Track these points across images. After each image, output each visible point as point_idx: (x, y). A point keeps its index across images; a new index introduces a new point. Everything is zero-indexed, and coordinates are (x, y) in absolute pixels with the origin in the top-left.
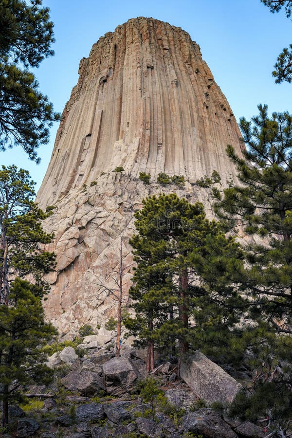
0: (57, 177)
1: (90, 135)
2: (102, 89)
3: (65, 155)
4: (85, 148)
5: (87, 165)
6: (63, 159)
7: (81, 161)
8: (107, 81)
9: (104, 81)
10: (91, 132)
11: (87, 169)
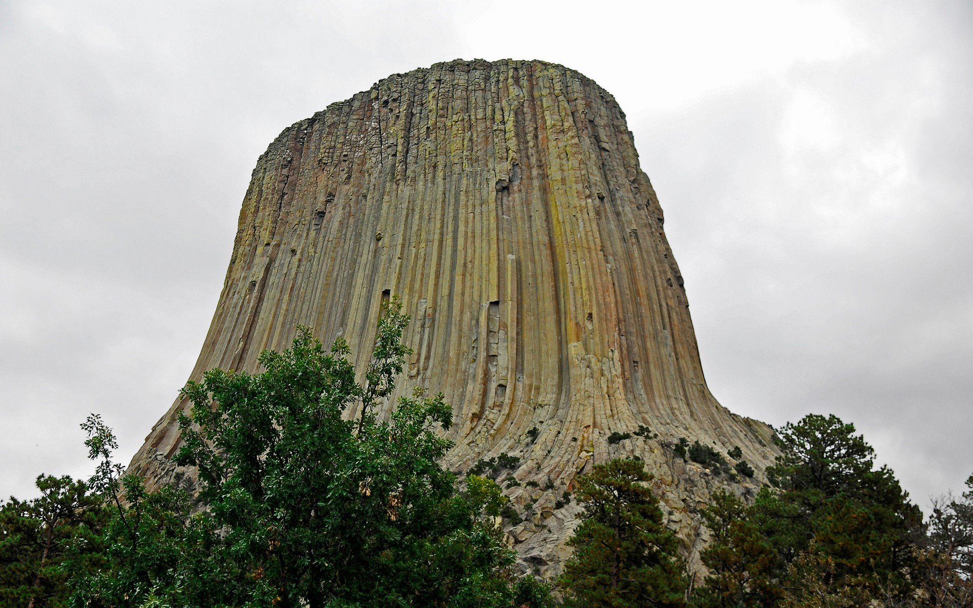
1: (497, 304)
2: (502, 205)
3: (425, 317)
4: (492, 327)
5: (507, 368)
6: (423, 326)
7: (493, 356)
8: (511, 191)
9: (504, 189)
10: (499, 297)
11: (509, 376)
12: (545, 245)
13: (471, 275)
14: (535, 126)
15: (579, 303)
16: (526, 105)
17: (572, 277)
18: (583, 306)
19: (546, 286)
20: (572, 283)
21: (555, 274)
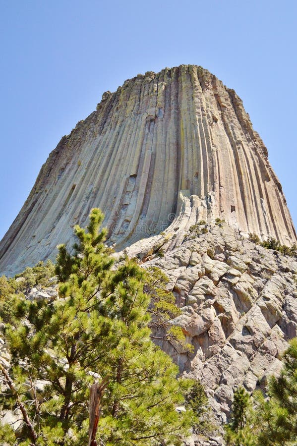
0: (79, 216)
1: (135, 176)
2: (149, 128)
3: (90, 193)
4: (128, 189)
5: (134, 211)
6: (88, 198)
7: (125, 205)
8: (156, 121)
9: (152, 121)
10: (137, 173)
11: (134, 215)
12: (173, 144)
13: (122, 165)
14: (177, 92)
15: (190, 168)
16: (172, 83)
17: (188, 155)
18: (193, 169)
19: (171, 165)
20: (187, 159)
21: (178, 158)
